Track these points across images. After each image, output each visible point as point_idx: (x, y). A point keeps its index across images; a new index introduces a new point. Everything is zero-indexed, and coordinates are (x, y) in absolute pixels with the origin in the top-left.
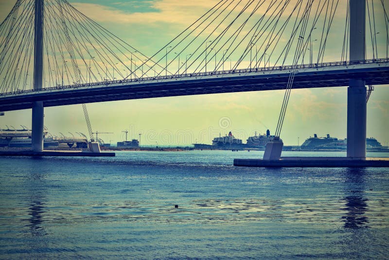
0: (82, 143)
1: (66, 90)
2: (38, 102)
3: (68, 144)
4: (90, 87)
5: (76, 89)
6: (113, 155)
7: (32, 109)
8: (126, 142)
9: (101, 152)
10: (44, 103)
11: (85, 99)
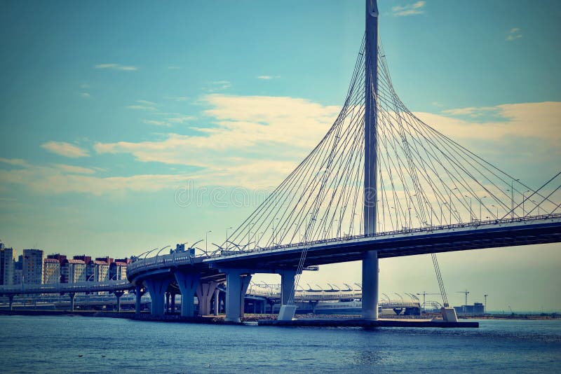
0: (413, 308)
1: (415, 234)
2: (371, 252)
3: (394, 310)
4: (451, 231)
5: (430, 233)
6: (476, 325)
7: (361, 261)
8: (466, 306)
9: (458, 320)
10: (378, 253)
11: (438, 246)
